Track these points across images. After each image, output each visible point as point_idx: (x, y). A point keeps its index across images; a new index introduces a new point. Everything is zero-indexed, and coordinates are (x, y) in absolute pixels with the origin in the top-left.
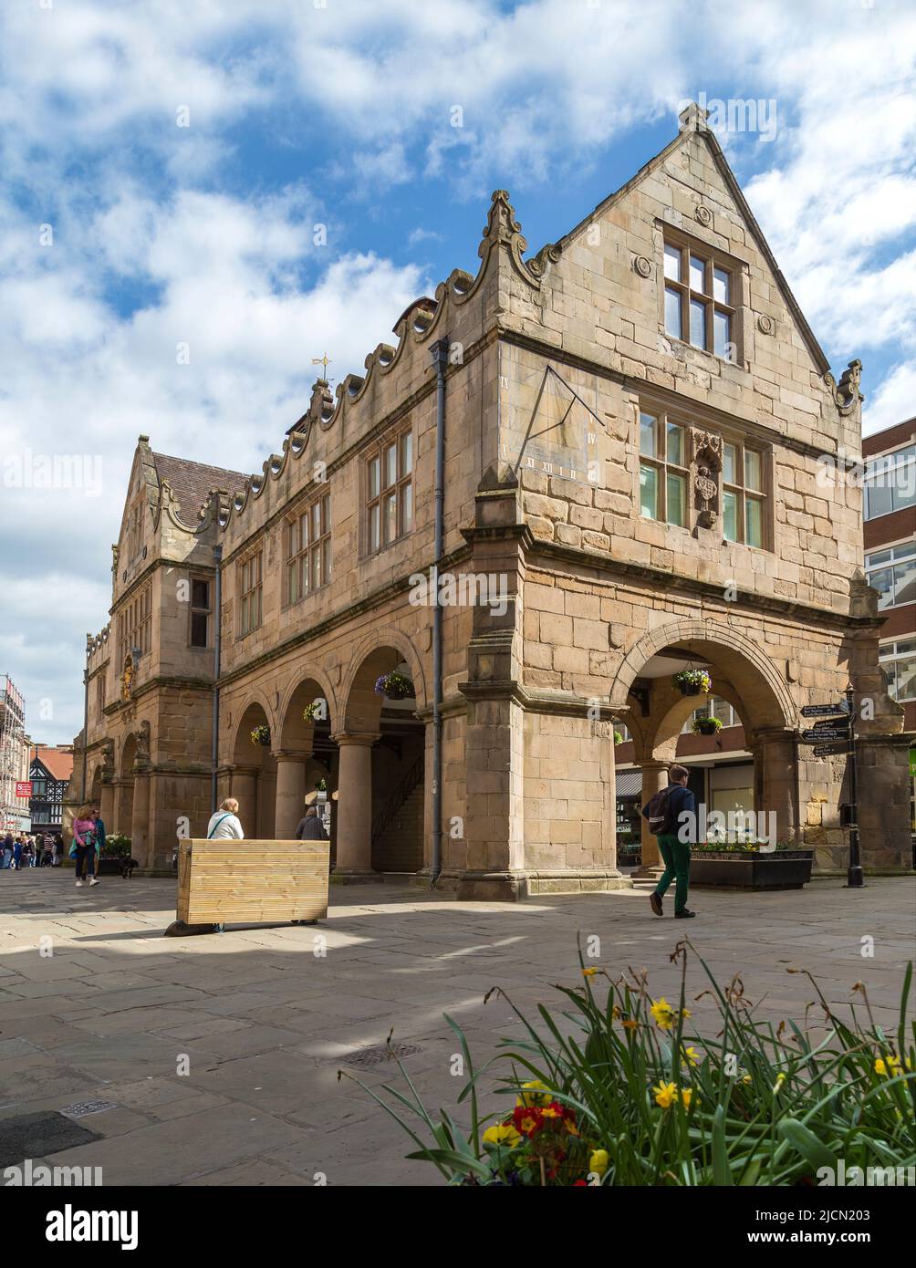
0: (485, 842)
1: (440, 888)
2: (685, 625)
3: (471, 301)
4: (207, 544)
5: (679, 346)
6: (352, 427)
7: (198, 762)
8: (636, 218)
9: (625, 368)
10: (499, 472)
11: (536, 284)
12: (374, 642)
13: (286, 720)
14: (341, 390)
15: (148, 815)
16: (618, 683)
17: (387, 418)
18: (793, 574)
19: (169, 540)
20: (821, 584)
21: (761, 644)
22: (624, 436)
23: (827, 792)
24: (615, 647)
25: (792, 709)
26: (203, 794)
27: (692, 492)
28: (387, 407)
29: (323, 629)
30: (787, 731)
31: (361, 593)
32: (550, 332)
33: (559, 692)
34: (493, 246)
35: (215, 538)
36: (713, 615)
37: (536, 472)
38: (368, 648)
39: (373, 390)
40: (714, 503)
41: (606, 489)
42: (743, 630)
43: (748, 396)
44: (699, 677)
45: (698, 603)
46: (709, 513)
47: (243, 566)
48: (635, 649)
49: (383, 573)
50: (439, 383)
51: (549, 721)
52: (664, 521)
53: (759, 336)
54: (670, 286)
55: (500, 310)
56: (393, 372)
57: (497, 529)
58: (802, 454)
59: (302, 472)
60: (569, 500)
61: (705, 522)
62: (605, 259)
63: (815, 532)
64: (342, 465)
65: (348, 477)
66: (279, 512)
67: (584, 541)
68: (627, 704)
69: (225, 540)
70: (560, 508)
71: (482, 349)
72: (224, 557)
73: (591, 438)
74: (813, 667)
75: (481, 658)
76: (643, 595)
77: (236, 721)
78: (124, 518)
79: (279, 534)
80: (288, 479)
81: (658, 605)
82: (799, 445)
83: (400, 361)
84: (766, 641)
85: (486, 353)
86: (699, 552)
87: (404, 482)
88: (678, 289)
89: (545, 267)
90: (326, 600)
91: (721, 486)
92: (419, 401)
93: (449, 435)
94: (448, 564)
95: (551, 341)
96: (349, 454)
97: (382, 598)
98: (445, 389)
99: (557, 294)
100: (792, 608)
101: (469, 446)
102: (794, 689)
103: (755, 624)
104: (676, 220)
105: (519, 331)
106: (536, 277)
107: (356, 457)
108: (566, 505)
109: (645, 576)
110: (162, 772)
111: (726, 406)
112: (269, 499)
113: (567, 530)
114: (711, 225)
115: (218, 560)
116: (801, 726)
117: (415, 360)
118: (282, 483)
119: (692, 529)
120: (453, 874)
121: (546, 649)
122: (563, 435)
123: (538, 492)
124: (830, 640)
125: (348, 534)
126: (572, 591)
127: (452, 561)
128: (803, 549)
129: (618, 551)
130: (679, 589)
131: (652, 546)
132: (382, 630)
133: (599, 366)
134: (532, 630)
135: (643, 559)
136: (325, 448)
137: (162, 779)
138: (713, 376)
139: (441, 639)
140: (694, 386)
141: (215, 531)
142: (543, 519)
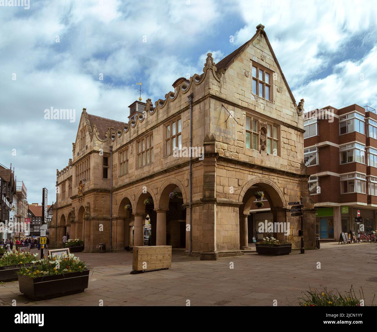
0: (208, 244)
1: (192, 256)
2: (257, 179)
3: (201, 84)
4: (108, 145)
5: (256, 97)
6: (160, 116)
7: (106, 215)
8: (245, 59)
9: (242, 104)
10: (210, 136)
11: (219, 80)
12: (169, 182)
13: (138, 204)
14: (157, 103)
15: (90, 233)
16: (240, 196)
17: (173, 115)
18: (285, 163)
19: (96, 144)
20: (293, 165)
21: (277, 183)
22: (242, 125)
23: (294, 226)
24: (240, 186)
25: (285, 202)
26: (107, 226)
27: (259, 140)
28: (173, 112)
29: (151, 177)
30: (284, 208)
31: (164, 167)
32: (223, 95)
33: (225, 199)
34: (207, 69)
35: (110, 143)
36: (265, 175)
37: (219, 136)
38: (167, 184)
39: (168, 105)
40: (265, 142)
41: (238, 140)
42: (272, 180)
43: (274, 111)
44: (261, 194)
45: (261, 172)
46: (264, 146)
47: (120, 153)
48: (245, 187)
49: (172, 162)
50: (191, 107)
51: (223, 208)
52: (252, 149)
53: (277, 93)
54: (254, 79)
55: (210, 89)
56: (175, 101)
57: (210, 154)
58: (288, 127)
59: (143, 127)
60: (228, 144)
61: (263, 149)
62: (237, 72)
63: (291, 150)
64: (157, 127)
65: (159, 131)
66: (135, 138)
67: (232, 156)
68: (243, 202)
69: (114, 144)
70: (225, 146)
71: (204, 100)
72: (113, 150)
73: (233, 125)
74: (290, 190)
75: (206, 191)
76: (247, 171)
77: (119, 203)
78: (77, 135)
79: (134, 145)
80: (138, 128)
81: (251, 173)
82: (287, 125)
83: (177, 98)
84: (278, 183)
85: (205, 101)
86: (261, 157)
87: (178, 135)
88: (256, 80)
89: (222, 75)
90: (152, 168)
91: (267, 138)
92: (184, 111)
93: (194, 123)
94: (194, 162)
95: (223, 97)
96: (160, 124)
97: (172, 169)
98: (192, 109)
99: (225, 83)
100: (285, 173)
101: (200, 127)
102: (286, 196)
103: (275, 178)
104: (256, 60)
105: (214, 95)
106: (219, 78)
107: (162, 125)
108: (227, 145)
109: (247, 165)
110: (95, 219)
111: (268, 114)
112: (130, 133)
113: (227, 152)
114: (265, 60)
115: (111, 151)
116: (287, 207)
117: (182, 98)
118: (135, 129)
119: (259, 150)
120: (196, 252)
121: (222, 187)
122: (226, 125)
123: (220, 142)
124: (295, 181)
125: (159, 148)
126: (228, 170)
127: (195, 161)
128: (288, 155)
129: (240, 158)
130: (256, 168)
131: (249, 156)
132: (172, 179)
133: (235, 104)
134: (218, 182)
135: (246, 160)
136: (151, 120)
137: (95, 221)
138: (265, 106)
139: (191, 183)
140: (260, 109)
141: (110, 141)
142: (221, 149)
